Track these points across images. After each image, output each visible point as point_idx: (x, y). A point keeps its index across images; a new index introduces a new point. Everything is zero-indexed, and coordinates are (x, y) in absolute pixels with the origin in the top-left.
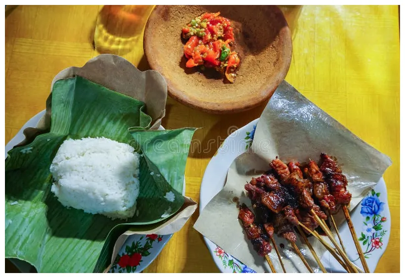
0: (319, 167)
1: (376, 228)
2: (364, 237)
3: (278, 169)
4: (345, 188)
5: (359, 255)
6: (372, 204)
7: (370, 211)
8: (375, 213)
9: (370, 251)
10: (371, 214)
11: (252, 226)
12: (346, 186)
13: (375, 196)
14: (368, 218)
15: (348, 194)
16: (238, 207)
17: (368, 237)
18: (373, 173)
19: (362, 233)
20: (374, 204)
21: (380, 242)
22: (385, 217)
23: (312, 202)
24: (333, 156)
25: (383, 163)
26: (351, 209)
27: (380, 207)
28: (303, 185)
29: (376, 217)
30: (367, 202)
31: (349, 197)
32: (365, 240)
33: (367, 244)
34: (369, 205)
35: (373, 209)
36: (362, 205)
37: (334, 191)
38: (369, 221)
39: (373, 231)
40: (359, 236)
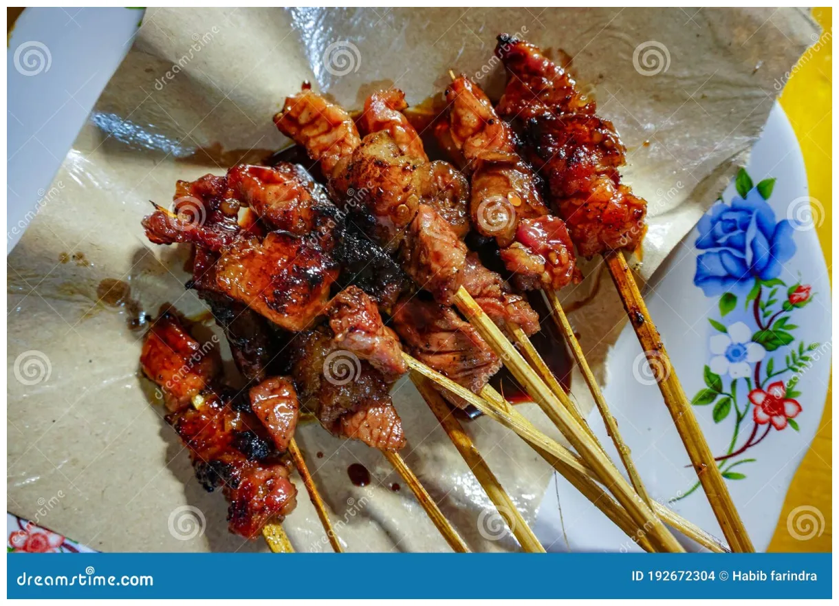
0: (494, 103)
1: (769, 338)
2: (715, 386)
3: (308, 133)
4: (615, 178)
5: (699, 469)
6: (744, 235)
7: (733, 267)
8: (757, 272)
9: (748, 445)
10: (743, 280)
11: (199, 401)
12: (619, 169)
13: (753, 198)
14: (729, 299)
15: (629, 201)
16: (134, 325)
17: (734, 384)
18: (736, 92)
19: (707, 369)
20: (753, 232)
21: (789, 397)
22: (803, 284)
23: (456, 256)
24: (555, 47)
25: (780, 37)
26: (649, 267)
27: (781, 241)
28: (407, 180)
29: (766, 291)
30: (719, 227)
31: (635, 212)
32: (720, 398)
33: (732, 416)
34: (729, 244)
35: (749, 256)
36: (699, 245)
37: (566, 197)
38: (731, 314)
39: (756, 353)
40: (690, 385)
